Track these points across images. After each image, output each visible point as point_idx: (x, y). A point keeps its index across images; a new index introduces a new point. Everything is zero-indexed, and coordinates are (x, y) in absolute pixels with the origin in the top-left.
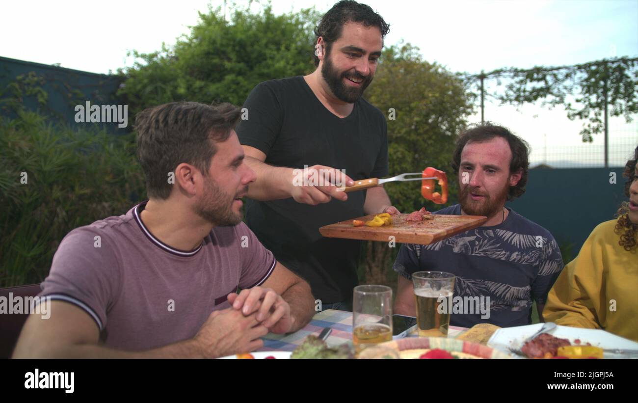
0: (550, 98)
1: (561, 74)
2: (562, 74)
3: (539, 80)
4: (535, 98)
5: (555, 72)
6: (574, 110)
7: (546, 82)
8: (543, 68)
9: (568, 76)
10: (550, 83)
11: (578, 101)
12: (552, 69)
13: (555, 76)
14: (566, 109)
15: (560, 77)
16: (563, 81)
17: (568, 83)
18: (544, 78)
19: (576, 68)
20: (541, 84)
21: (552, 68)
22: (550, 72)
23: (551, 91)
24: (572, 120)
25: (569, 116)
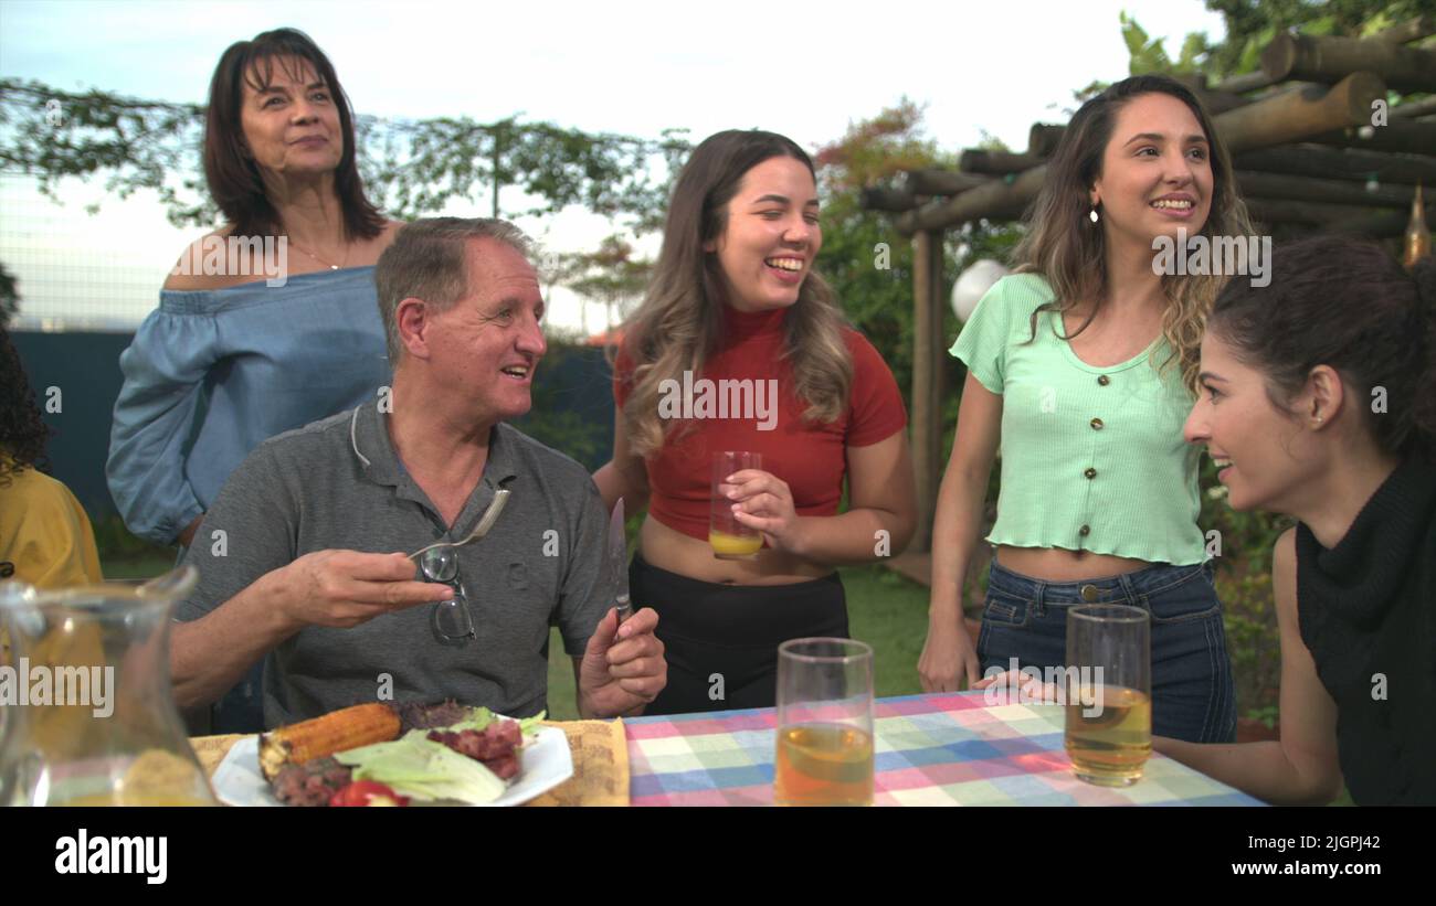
0: (128, 170)
1: (156, 118)
2: (156, 120)
3: (101, 125)
4: (91, 166)
5: (142, 112)
6: (182, 204)
7: (120, 133)
8: (114, 98)
9: (170, 126)
10: (129, 136)
11: (189, 185)
12: (134, 104)
13: (139, 120)
14: (164, 201)
15: (153, 125)
16: (159, 136)
17: (170, 141)
18: (112, 122)
19: (188, 110)
20: (105, 136)
21: (134, 102)
22: (128, 111)
23: (131, 154)
24: (180, 227)
25: (172, 218)
